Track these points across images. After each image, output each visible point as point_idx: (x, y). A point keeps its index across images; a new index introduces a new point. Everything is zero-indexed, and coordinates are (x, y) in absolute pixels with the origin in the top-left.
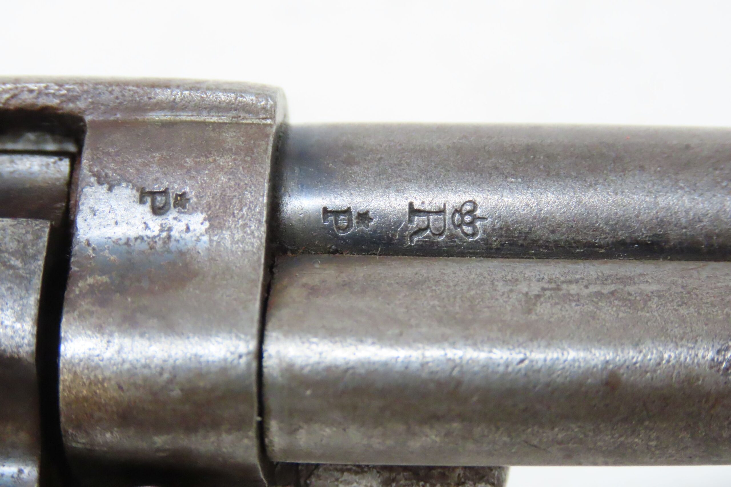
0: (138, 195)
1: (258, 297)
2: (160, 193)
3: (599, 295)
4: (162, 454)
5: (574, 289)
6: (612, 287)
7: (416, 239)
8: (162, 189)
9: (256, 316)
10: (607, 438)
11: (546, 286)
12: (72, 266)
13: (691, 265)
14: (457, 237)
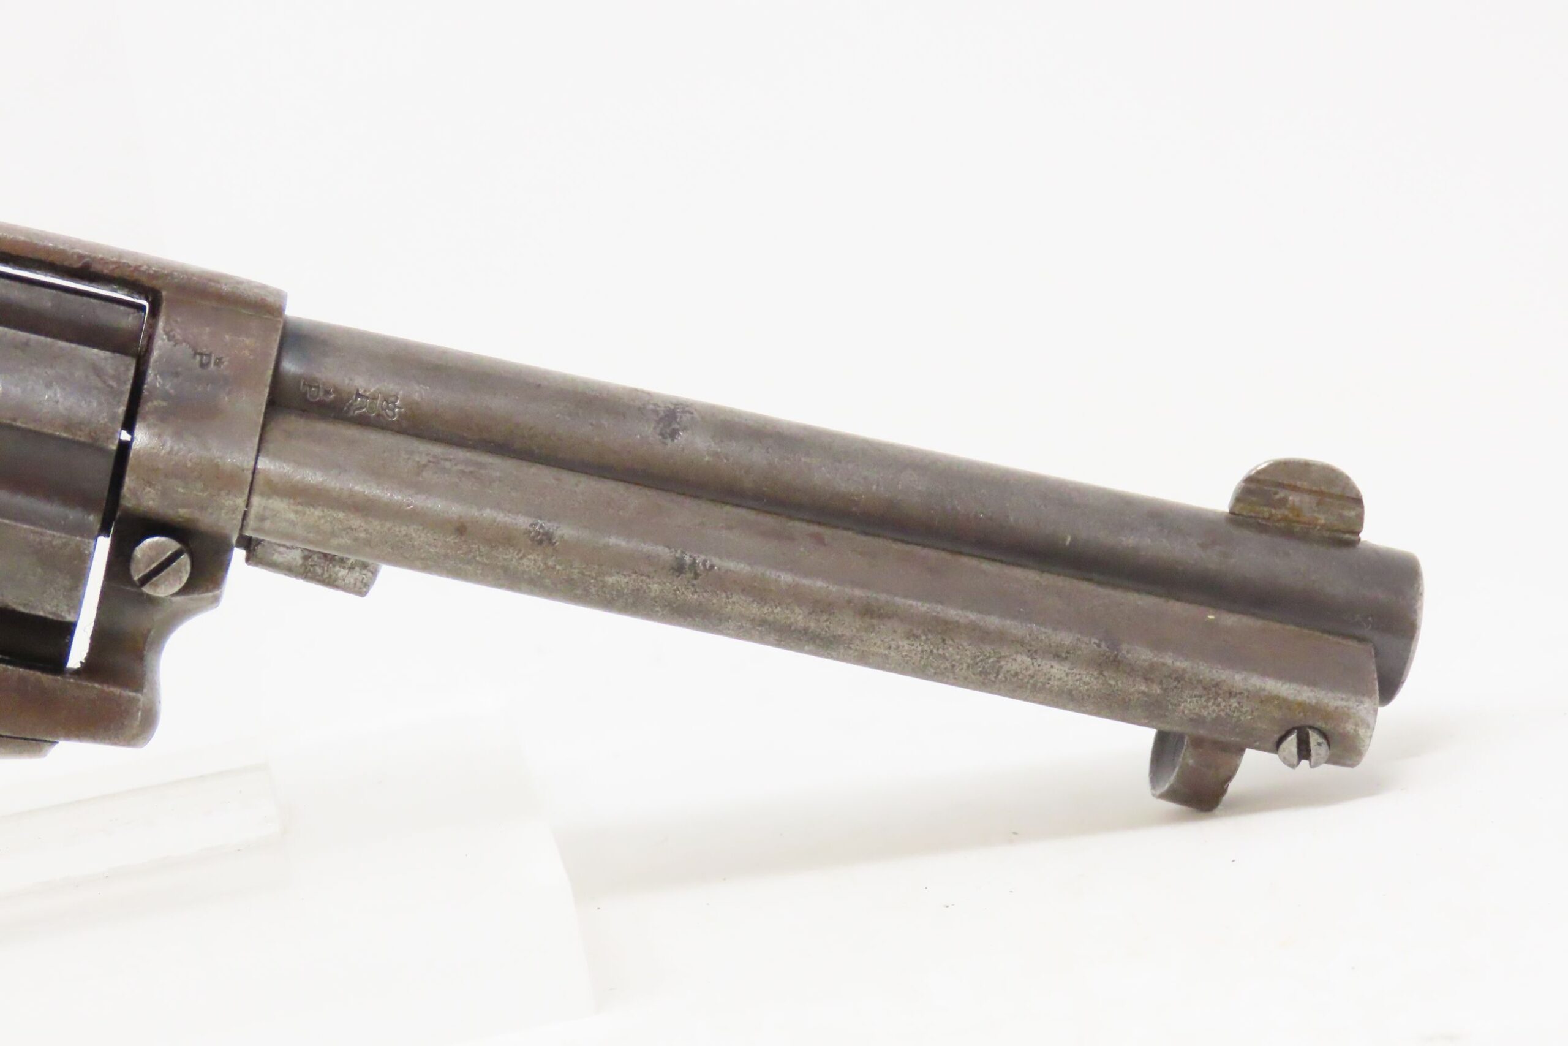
0: (193, 353)
1: (258, 434)
2: (206, 355)
3: (463, 472)
4: (180, 519)
5: (448, 465)
6: (472, 469)
7: (357, 412)
8: (207, 353)
9: (256, 447)
10: (451, 562)
11: (431, 459)
12: (144, 391)
13: (525, 464)
14: (382, 416)
